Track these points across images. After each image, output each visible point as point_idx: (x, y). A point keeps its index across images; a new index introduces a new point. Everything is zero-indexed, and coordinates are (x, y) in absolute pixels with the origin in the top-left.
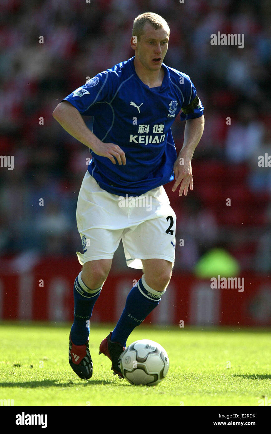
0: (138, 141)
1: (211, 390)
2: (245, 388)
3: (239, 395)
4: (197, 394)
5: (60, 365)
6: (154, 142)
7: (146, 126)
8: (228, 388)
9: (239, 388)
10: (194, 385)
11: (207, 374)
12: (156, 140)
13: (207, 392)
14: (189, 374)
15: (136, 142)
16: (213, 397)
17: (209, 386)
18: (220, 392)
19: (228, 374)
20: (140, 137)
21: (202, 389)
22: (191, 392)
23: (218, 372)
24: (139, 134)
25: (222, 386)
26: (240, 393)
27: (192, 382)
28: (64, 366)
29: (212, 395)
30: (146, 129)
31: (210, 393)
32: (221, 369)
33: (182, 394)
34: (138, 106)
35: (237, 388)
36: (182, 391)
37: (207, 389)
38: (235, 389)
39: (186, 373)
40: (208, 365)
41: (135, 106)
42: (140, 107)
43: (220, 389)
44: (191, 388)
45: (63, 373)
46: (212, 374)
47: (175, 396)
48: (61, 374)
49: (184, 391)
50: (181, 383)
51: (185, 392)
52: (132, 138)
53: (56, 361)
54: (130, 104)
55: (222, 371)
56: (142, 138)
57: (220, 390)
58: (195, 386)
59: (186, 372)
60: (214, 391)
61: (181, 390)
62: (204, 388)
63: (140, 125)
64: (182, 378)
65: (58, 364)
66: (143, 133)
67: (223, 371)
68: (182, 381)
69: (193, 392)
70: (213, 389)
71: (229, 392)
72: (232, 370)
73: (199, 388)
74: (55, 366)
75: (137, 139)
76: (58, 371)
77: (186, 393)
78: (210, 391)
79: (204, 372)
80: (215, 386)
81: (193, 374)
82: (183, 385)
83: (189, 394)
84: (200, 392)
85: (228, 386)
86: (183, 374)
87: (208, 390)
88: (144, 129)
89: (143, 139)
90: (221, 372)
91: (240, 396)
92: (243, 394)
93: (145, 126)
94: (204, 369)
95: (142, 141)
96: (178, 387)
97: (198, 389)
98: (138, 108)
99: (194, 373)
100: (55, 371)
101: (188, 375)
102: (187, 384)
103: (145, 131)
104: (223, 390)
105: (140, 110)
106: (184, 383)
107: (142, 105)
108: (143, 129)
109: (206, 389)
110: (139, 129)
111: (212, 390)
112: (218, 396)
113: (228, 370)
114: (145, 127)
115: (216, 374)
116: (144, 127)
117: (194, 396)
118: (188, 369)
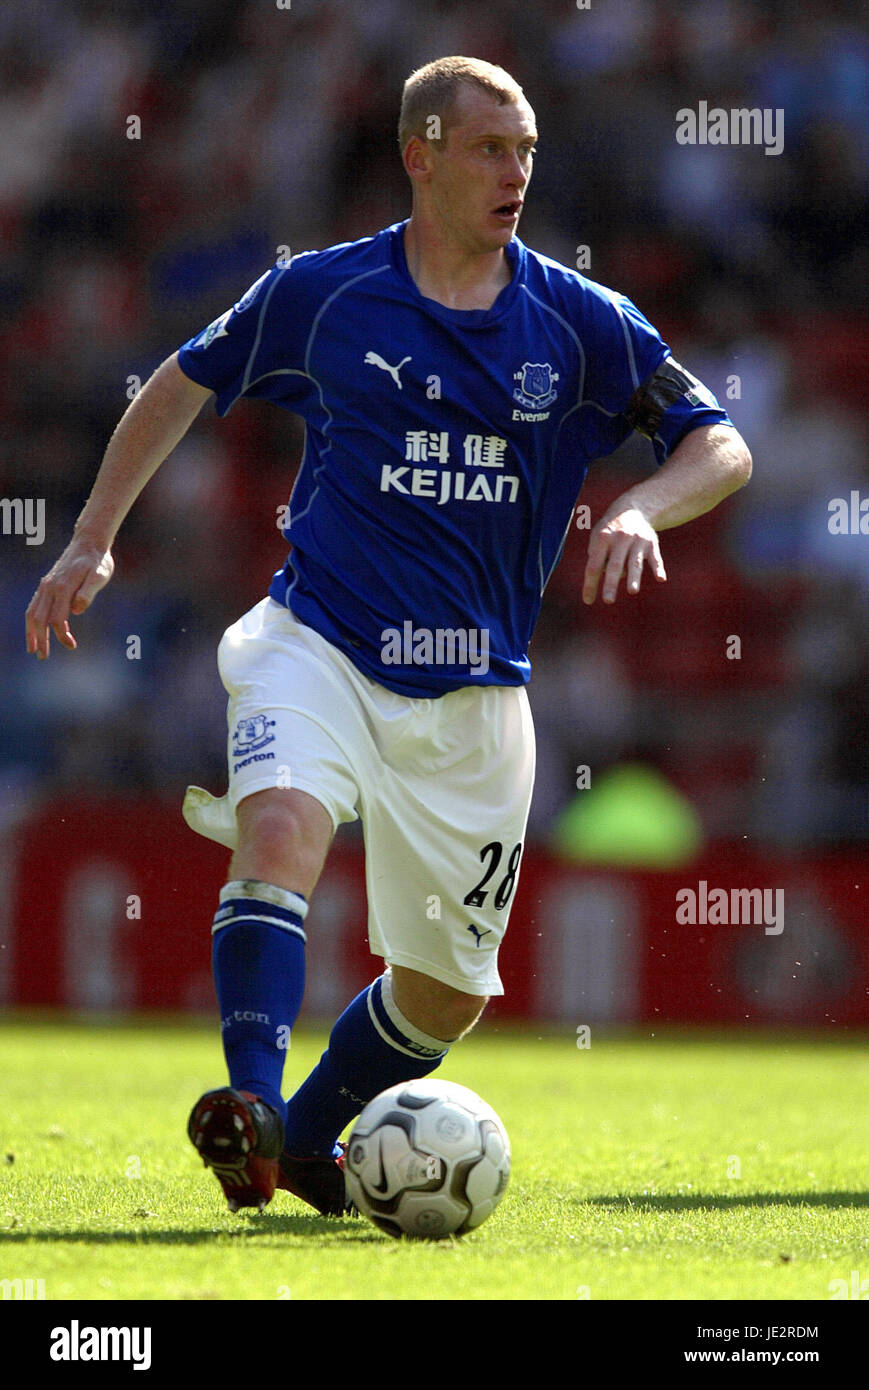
0: (409, 487)
1: (610, 1238)
2: (722, 1231)
3: (702, 1256)
4: (562, 1251)
5: (106, 1155)
6: (473, 496)
7: (434, 437)
8: (667, 1231)
9: (703, 1229)
10: (552, 1220)
11: (597, 1185)
12: (480, 491)
13: (596, 1244)
14: (536, 1183)
15: (402, 489)
16: (618, 1259)
17: (601, 1223)
18: (639, 1245)
19: (666, 1183)
20: (417, 473)
21: (579, 1233)
22: (543, 1243)
23: (634, 1178)
24: (412, 465)
25: (646, 1222)
26: (707, 1246)
27: (546, 1210)
28: (116, 1156)
29: (612, 1253)
30: (433, 446)
31: (605, 1246)
32: (642, 1166)
33: (514, 1252)
34: (393, 365)
35: (695, 1231)
36: (513, 1242)
37: (598, 1235)
38: (690, 1232)
39: (527, 1182)
40: (599, 1153)
41: (383, 365)
42: (399, 371)
43: (642, 1232)
44: (543, 1229)
45: (115, 1182)
46: (613, 1184)
47: (489, 1257)
48: (110, 1183)
49: (519, 1239)
50: (510, 1214)
51: (524, 1242)
52: (389, 478)
53: (90, 1142)
54: (366, 361)
55: (646, 1173)
56: (424, 477)
57: (639, 1237)
58: (556, 1225)
59: (528, 1179)
60: (618, 1243)
61: (510, 1238)
62: (588, 1231)
63: (409, 433)
64: (513, 1197)
65: (100, 1151)
66: (425, 459)
67: (650, 1174)
68: (513, 1208)
69: (548, 1245)
70: (617, 1234)
71: (671, 1244)
72: (678, 1170)
73: (568, 1230)
74: (89, 1158)
75: (406, 480)
76: (100, 1175)
77: (526, 1248)
78: (605, 1242)
79: (587, 1177)
80: (623, 1223)
81: (548, 1183)
82: (517, 1220)
83: (537, 1250)
84: (573, 1244)
85: (665, 1224)
86: (516, 1185)
87: (602, 1236)
88: (428, 444)
89: (431, 483)
90: (644, 1179)
91: (707, 1258)
92: (717, 1251)
93: (428, 437)
94: (584, 1169)
95: (424, 487)
96: (500, 1226)
97: (568, 1233)
98: (394, 372)
99: (553, 1179)
100: (87, 1173)
101: (532, 1188)
102: (528, 1217)
103: (431, 454)
104: (648, 1238)
105: (400, 379)
106: (519, 1214)
107: (407, 362)
108: (424, 447)
109: (592, 1235)
110: (409, 446)
111: (613, 1237)
112: (634, 1259)
113: (664, 1172)
114: (430, 440)
115: (625, 1184)
116: (426, 440)
117: (554, 1258)
118: (533, 1168)
